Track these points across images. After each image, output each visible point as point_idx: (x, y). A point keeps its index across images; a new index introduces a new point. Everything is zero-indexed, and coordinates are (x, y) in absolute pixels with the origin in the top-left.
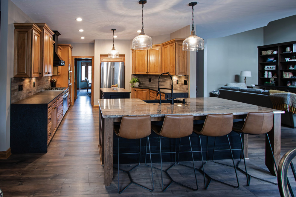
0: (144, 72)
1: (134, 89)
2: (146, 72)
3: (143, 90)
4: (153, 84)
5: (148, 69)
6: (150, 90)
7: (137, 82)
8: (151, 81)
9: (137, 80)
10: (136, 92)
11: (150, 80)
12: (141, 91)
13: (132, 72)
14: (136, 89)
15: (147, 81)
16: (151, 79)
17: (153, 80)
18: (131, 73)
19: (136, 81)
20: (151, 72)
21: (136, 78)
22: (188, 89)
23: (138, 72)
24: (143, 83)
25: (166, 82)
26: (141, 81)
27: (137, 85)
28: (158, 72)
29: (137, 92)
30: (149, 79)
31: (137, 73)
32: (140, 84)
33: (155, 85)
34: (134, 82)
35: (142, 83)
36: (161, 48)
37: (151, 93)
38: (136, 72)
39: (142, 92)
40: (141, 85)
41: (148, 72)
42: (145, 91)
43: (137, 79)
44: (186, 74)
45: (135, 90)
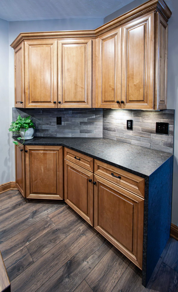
0: (50, 102)
1: (21, 146)
2: (55, 103)
3: (47, 148)
4: (67, 130)
5: (60, 93)
6: (66, 150)
7: (30, 127)
8: (63, 123)
9: (29, 124)
10: (27, 155)
11: (59, 122)
12: (42, 152)
13: (16, 103)
14: (28, 148)
15: (52, 124)
16: (62, 119)
17: (67, 120)
18: (13, 105)
19: (27, 125)
20: (66, 102)
21: (26, 117)
22: (172, 145)
23: (33, 102)
24: (44, 127)
25: (95, 123)
26: (39, 124)
27: (29, 135)
28: (84, 102)
29: (31, 154)
30: (57, 118)
31: (31, 105)
32: (36, 130)
33: (70, 130)
34: (22, 127)
35: (39, 128)
36: (92, 41)
37: (68, 157)
38: (27, 102)
39: (44, 154)
40: (39, 134)
41: (60, 103)
42: (52, 152)
43: (29, 121)
44: (166, 106)
45: (26, 151)
